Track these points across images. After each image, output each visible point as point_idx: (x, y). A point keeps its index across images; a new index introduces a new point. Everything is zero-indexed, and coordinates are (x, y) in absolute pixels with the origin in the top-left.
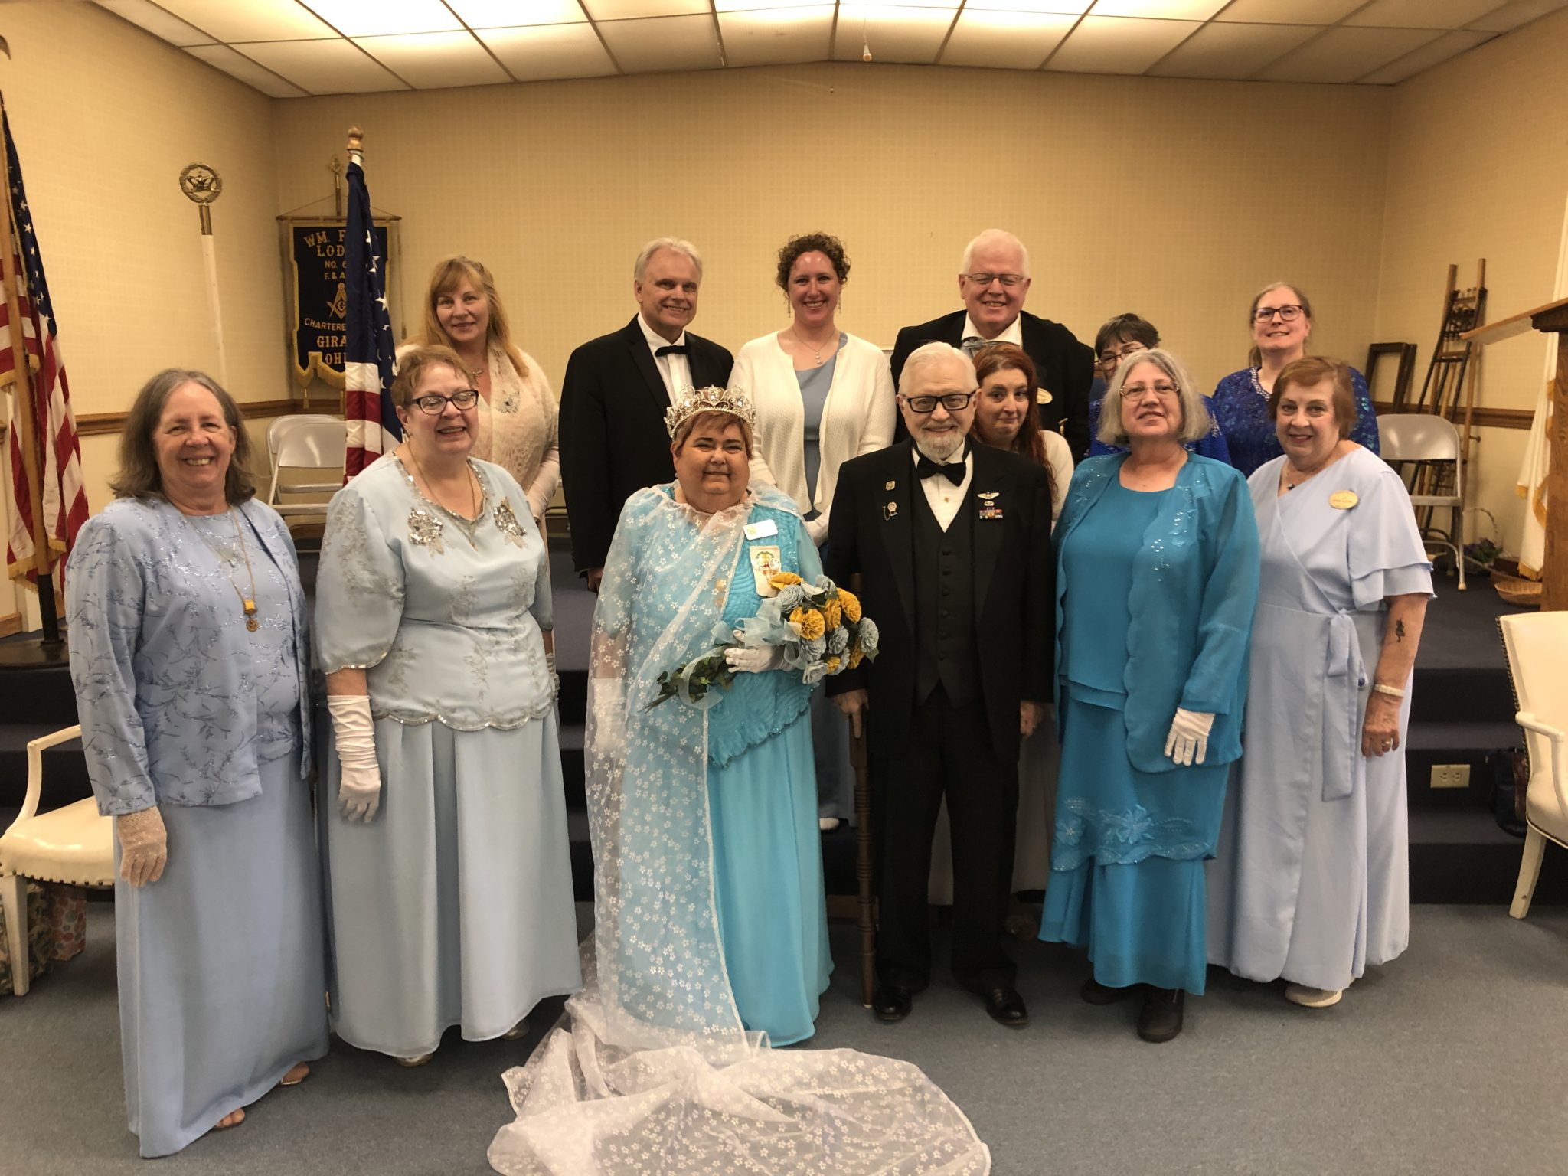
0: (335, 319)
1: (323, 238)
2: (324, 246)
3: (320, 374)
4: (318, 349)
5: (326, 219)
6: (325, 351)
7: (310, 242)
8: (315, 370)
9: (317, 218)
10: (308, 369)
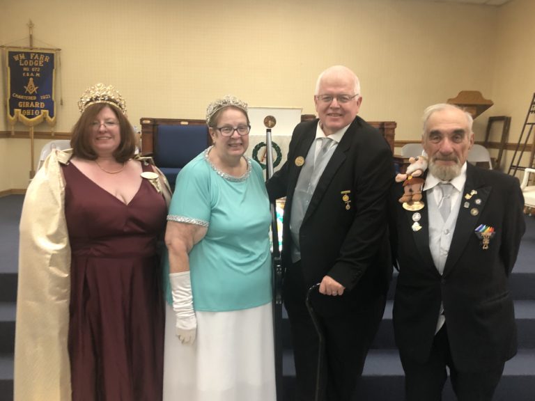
0: (28, 94)
1: (23, 57)
2: (23, 61)
3: (20, 119)
4: (19, 108)
5: (25, 48)
6: (23, 109)
7: (16, 58)
8: (18, 118)
9: (20, 48)
10: (14, 117)
